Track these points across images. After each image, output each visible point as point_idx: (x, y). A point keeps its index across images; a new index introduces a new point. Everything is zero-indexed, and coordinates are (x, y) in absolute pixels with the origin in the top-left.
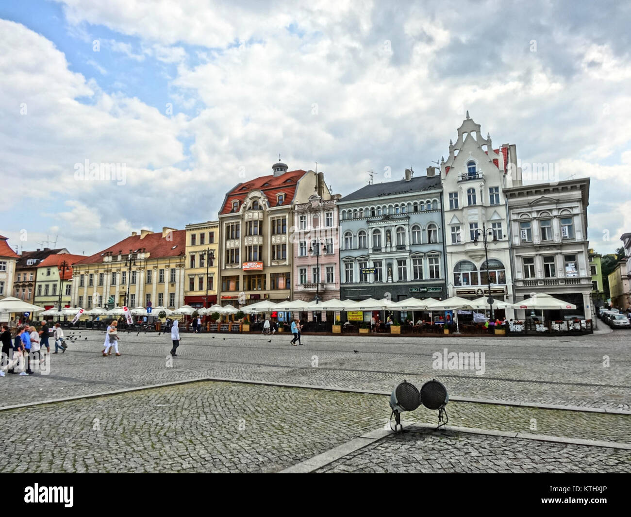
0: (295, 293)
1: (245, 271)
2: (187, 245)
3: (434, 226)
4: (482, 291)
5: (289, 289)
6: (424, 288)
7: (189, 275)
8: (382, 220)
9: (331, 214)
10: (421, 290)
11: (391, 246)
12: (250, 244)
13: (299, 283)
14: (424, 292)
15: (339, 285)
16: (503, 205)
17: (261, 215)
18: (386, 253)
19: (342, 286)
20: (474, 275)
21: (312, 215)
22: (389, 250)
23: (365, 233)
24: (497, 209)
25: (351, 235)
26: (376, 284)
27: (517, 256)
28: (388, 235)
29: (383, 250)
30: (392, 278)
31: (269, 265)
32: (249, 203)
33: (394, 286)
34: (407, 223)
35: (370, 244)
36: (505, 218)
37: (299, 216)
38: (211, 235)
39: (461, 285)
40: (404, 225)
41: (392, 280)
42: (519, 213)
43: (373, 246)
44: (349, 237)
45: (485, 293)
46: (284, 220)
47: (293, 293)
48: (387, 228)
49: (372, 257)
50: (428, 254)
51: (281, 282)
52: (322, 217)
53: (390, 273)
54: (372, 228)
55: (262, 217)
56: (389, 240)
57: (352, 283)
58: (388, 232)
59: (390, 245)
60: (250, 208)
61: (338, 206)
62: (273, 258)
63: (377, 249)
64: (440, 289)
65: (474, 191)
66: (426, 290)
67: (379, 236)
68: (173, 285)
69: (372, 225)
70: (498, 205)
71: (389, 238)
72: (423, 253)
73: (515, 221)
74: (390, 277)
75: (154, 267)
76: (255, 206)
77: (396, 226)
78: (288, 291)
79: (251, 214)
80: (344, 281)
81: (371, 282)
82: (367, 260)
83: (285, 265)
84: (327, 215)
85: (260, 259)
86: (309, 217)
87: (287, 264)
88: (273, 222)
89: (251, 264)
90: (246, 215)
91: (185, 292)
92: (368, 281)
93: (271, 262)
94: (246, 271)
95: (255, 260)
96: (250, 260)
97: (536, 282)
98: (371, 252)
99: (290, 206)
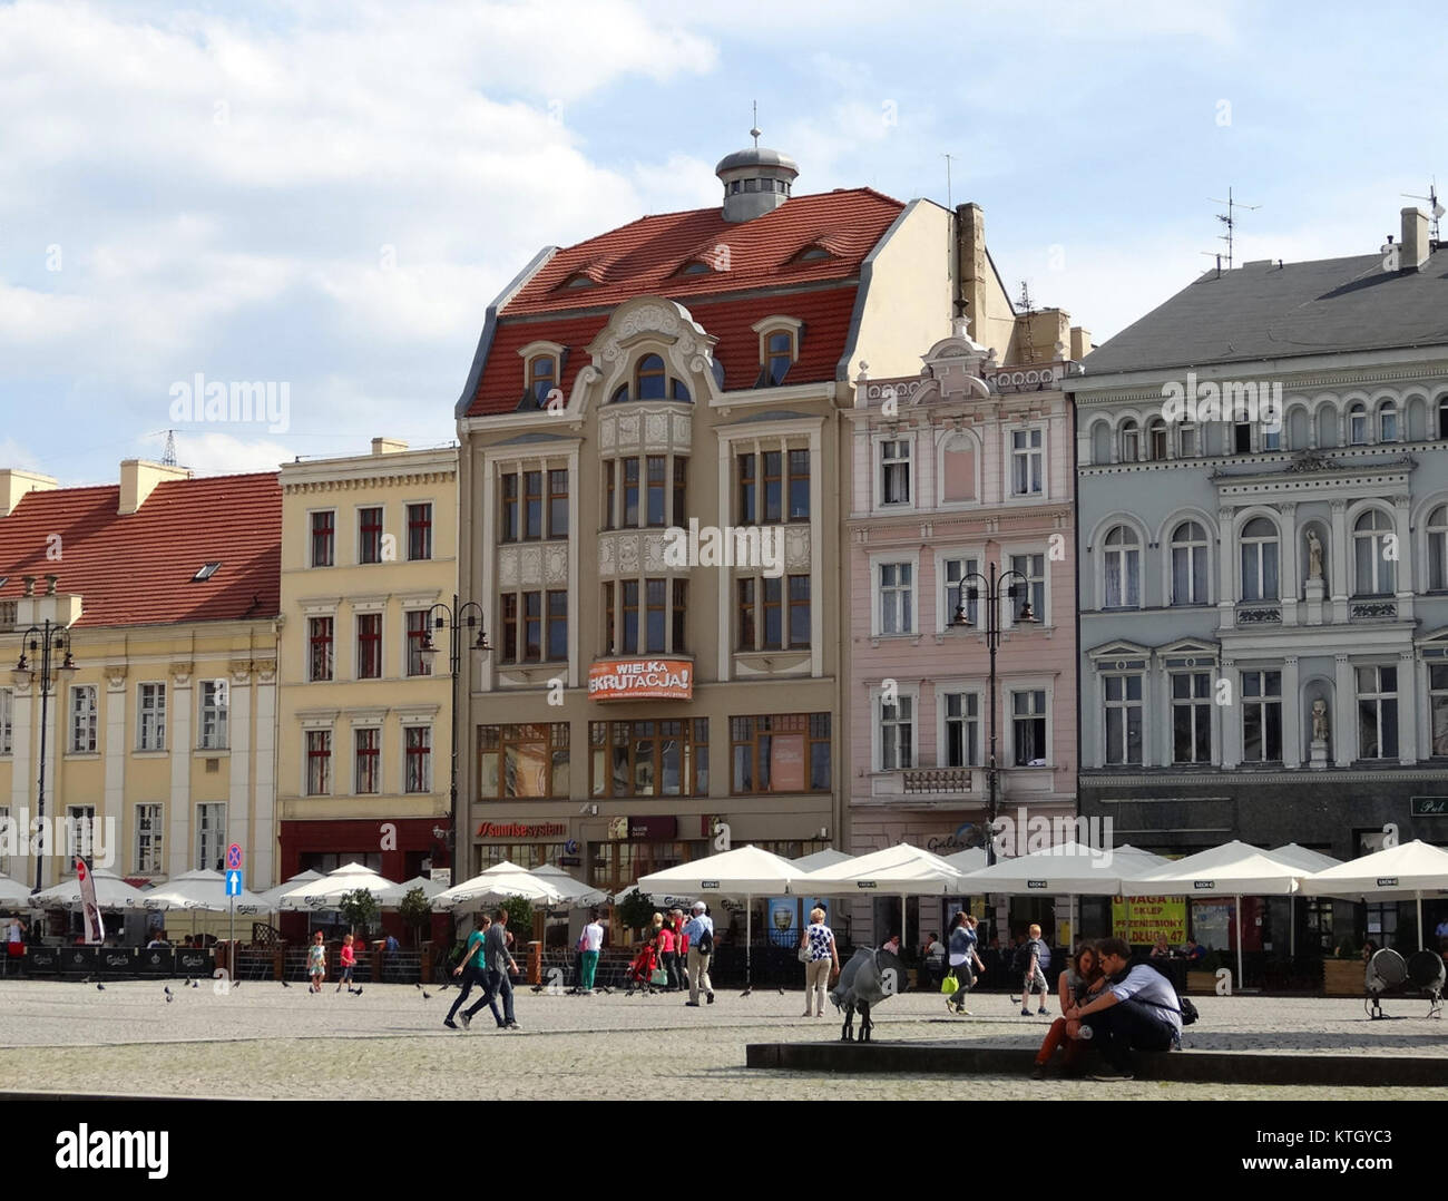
0: (856, 809)
1: (601, 703)
2: (287, 562)
5: (828, 792)
7: (300, 716)
8: (1289, 470)
9: (1036, 435)
11: (1326, 597)
12: (630, 569)
13: (876, 764)
15: (1072, 776)
17: (681, 424)
18: (1303, 626)
19: (1085, 781)
21: (943, 437)
22: (1315, 614)
23: (1199, 533)
25: (1130, 537)
26: (1251, 777)
28: (1315, 544)
29: (1289, 616)
30: (1329, 751)
31: (724, 674)
32: (613, 358)
33: (1335, 785)
34: (1405, 490)
35: (1226, 584)
37: (876, 441)
38: (419, 520)
40: (1391, 499)
41: (1330, 760)
43: (1239, 596)
44: (1122, 549)
46: (799, 456)
47: (846, 812)
48: (1307, 515)
49: (1234, 647)
51: (789, 760)
52: (991, 448)
53: (1321, 725)
54: (1237, 509)
55: (687, 439)
56: (1317, 570)
57: (1135, 769)
58: (1314, 532)
59: (1319, 594)
60: (619, 395)
61: (1071, 396)
62: (744, 641)
63: (1258, 612)
67: (1270, 550)
68: (213, 765)
69: (1233, 495)
71: (1317, 557)
74: (1319, 744)
75: (109, 673)
76: (650, 380)
77: (1350, 502)
78: (820, 803)
79: (630, 423)
80: (1099, 760)
81: (1229, 764)
82: (1211, 662)
83: (808, 676)
84: (1018, 439)
85: (679, 646)
86: (925, 444)
87: (817, 671)
88: (744, 462)
89: (636, 668)
90: (607, 430)
91: (281, 799)
92: (1215, 761)
93: (733, 661)
94: (610, 703)
95: (654, 650)
96: (629, 650)
98: (1228, 620)
99: (827, 390)
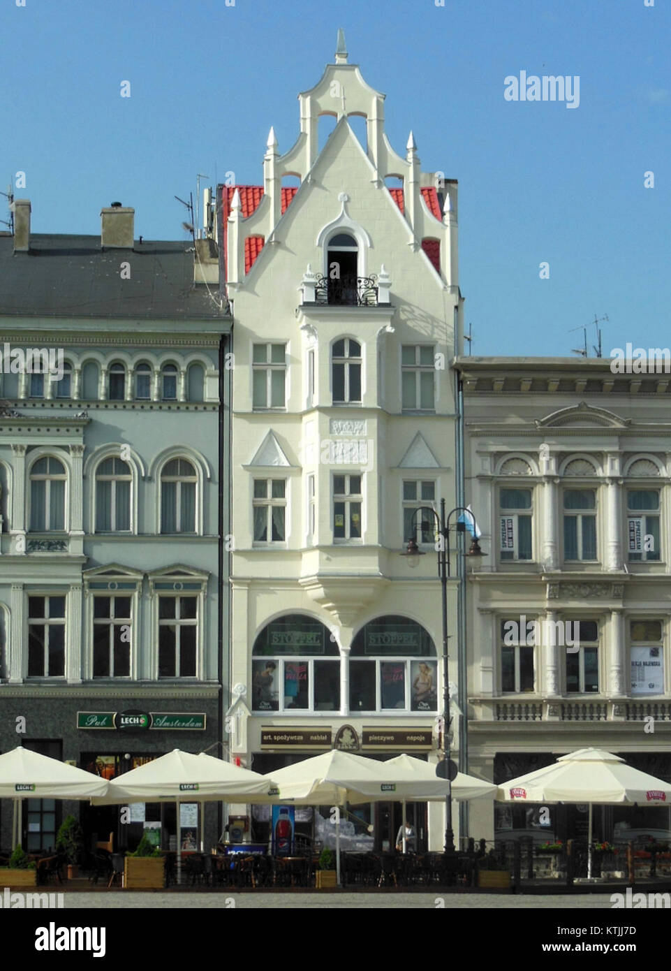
3: (188, 468)
4: (354, 735)
6: (136, 713)
10: (126, 721)
11: (5, 531)
14: (133, 731)
16: (449, 416)
20: (328, 674)
24: (425, 426)
27: (482, 611)
33: (8, 700)
34: (79, 441)
36: (453, 467)
39: (275, 706)
40: (65, 448)
41: (4, 677)
42: (498, 455)
45: (366, 741)
50: (158, 577)
64: (200, 719)
65: (355, 349)
66: (143, 721)
70: (428, 411)
72: (137, 571)
73: (482, 478)
77: (29, 448)
97: (537, 707)
